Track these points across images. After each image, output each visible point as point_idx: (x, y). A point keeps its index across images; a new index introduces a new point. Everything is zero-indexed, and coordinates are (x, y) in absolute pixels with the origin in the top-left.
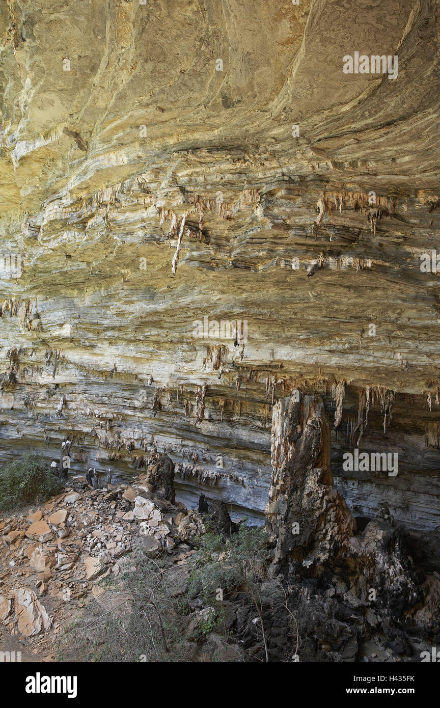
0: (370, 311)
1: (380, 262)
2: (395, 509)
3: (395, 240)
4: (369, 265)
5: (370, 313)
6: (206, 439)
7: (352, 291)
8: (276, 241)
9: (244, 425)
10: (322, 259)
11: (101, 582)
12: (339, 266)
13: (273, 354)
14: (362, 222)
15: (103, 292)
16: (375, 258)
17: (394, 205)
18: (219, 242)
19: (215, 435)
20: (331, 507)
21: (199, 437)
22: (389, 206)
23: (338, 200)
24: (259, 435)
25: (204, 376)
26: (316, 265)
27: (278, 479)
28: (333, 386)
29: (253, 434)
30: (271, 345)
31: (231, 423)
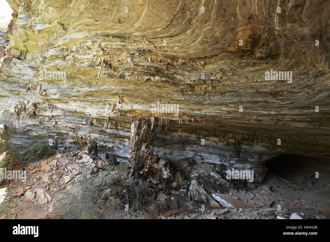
0: (163, 94)
1: (167, 79)
2: (168, 154)
3: (172, 73)
4: (164, 80)
5: (163, 95)
6: (109, 135)
7: (158, 88)
8: (134, 70)
9: (122, 130)
10: (149, 77)
11: (70, 184)
12: (154, 80)
13: (132, 107)
14: (162, 66)
15: (72, 83)
16: (165, 78)
17: (172, 62)
18: (115, 68)
19: (112, 133)
20: (149, 155)
21: (106, 134)
22: (170, 62)
23: (155, 58)
24: (127, 133)
25: (108, 114)
26: (147, 79)
27: (133, 147)
28: (151, 118)
29: (125, 133)
30: (131, 104)
31: (117, 129)
